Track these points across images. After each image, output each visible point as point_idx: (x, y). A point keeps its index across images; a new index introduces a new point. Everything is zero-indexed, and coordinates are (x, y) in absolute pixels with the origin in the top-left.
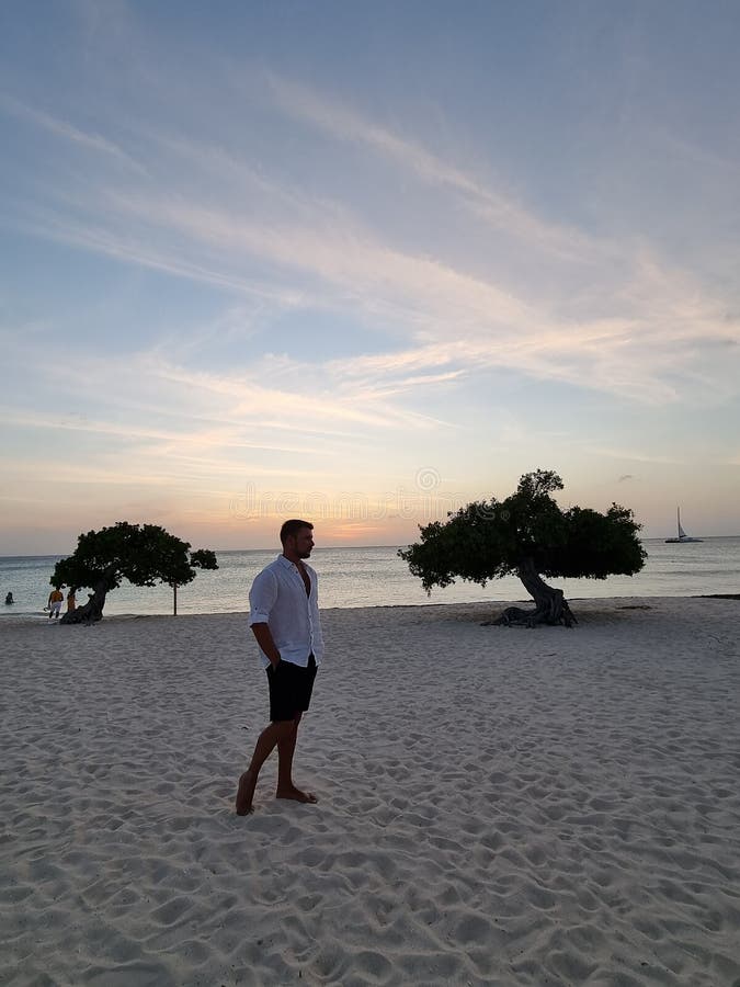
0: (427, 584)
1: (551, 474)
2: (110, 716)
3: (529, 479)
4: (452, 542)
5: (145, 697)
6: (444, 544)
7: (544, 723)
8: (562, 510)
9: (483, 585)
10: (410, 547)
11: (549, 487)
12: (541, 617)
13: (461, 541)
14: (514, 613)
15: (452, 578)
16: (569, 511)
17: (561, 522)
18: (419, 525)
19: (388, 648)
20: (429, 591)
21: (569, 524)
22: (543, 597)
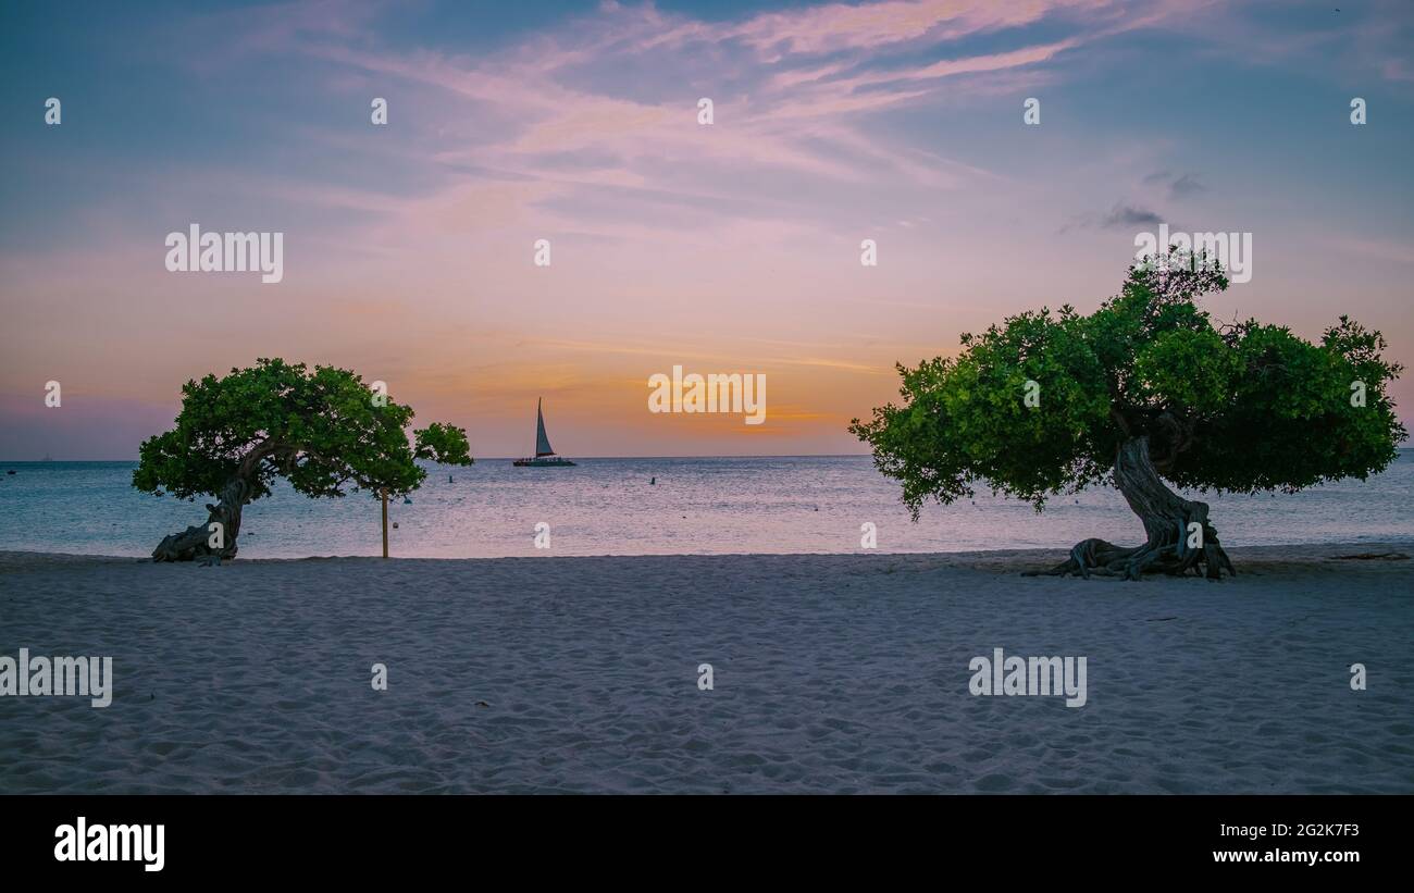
2: (217, 681)
4: (964, 396)
5: (293, 659)
6: (950, 400)
7: (1121, 710)
8: (1216, 328)
9: (1038, 508)
10: (877, 412)
11: (1196, 285)
12: (1155, 560)
13: (987, 395)
14: (1096, 551)
15: (967, 484)
16: (1234, 330)
17: (1212, 352)
18: (898, 365)
19: (813, 605)
20: (916, 510)
21: (1231, 357)
22: (1164, 518)
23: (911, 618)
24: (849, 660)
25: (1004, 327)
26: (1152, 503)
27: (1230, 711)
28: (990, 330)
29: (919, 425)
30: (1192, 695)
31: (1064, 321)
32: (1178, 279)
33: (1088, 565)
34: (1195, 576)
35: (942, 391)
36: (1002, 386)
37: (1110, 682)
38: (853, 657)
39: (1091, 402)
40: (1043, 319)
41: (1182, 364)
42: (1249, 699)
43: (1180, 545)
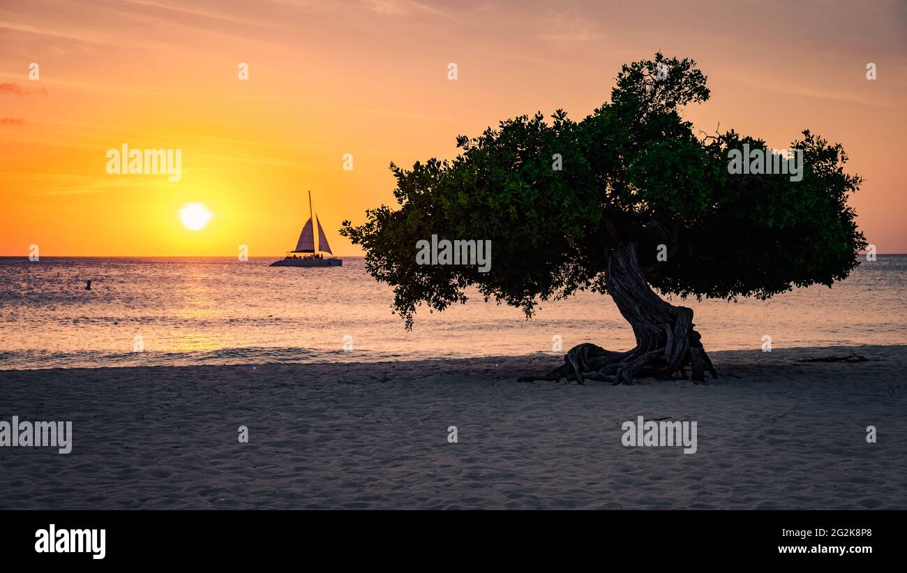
0: (405, 302)
1: (686, 65)
3: (637, 75)
4: (463, 199)
6: (447, 204)
8: (700, 138)
9: (528, 313)
10: (371, 214)
11: (679, 94)
12: (645, 364)
13: (484, 199)
14: (590, 356)
15: (461, 290)
16: (717, 141)
17: (697, 163)
18: (392, 166)
19: (318, 413)
20: (409, 317)
21: (714, 167)
22: (652, 322)
23: (421, 424)
24: (375, 464)
25: (499, 130)
26: (641, 309)
27: (730, 495)
28: (485, 133)
29: (415, 228)
30: (696, 483)
31: (557, 126)
32: (663, 87)
33: (581, 369)
34: (680, 379)
35: (438, 195)
37: (623, 474)
38: (377, 461)
39: (584, 208)
40: (537, 124)
41: (669, 173)
42: (746, 484)
43: (668, 349)
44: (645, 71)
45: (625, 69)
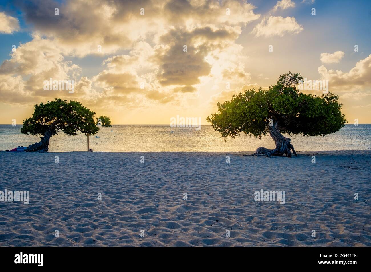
0: (224, 136)
1: (297, 74)
3: (284, 77)
4: (231, 111)
9: (260, 139)
10: (213, 115)
11: (296, 82)
12: (275, 152)
13: (236, 111)
14: (262, 150)
15: (238, 133)
21: (294, 102)
22: (280, 142)
25: (244, 93)
28: (239, 94)
31: (259, 92)
33: (260, 154)
34: (285, 156)
36: (240, 109)
39: (263, 113)
40: (252, 91)
43: (281, 149)
44: (287, 76)
45: (281, 76)
